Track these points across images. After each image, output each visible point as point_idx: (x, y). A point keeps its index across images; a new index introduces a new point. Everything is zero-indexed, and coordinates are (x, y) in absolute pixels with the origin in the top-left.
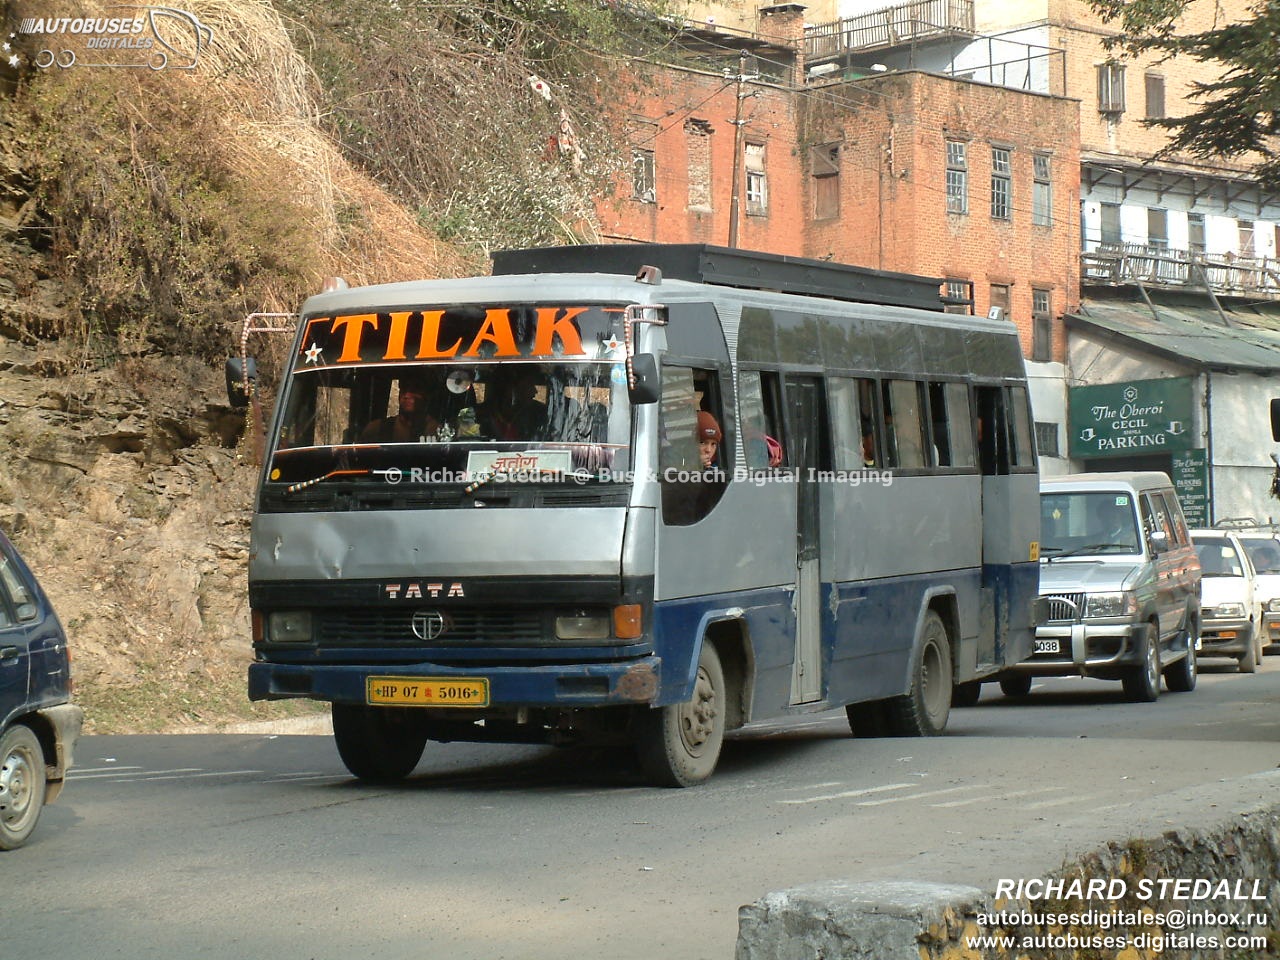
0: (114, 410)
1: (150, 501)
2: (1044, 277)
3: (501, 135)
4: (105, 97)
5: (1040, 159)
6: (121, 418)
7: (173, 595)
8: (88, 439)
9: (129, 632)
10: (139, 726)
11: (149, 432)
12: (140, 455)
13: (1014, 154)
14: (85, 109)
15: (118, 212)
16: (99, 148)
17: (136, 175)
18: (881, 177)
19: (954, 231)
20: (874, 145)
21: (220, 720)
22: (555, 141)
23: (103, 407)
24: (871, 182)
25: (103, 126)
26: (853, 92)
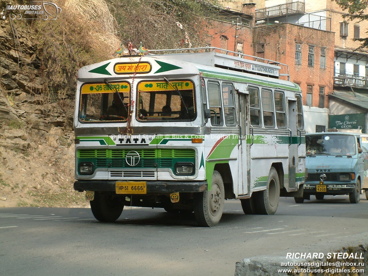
0: (56, 115)
1: (66, 141)
2: (323, 83)
3: (168, 39)
4: (56, 25)
5: (323, 49)
6: (58, 117)
7: (71, 168)
8: (49, 123)
9: (59, 178)
10: (61, 205)
11: (66, 121)
12: (63, 128)
13: (315, 48)
14: (50, 28)
15: (59, 58)
16: (54, 40)
17: (64, 48)
18: (276, 53)
19: (297, 70)
20: (275, 44)
21: (84, 204)
22: (184, 41)
23: (53, 114)
24: (273, 55)
25: (55, 33)
26: (269, 28)
